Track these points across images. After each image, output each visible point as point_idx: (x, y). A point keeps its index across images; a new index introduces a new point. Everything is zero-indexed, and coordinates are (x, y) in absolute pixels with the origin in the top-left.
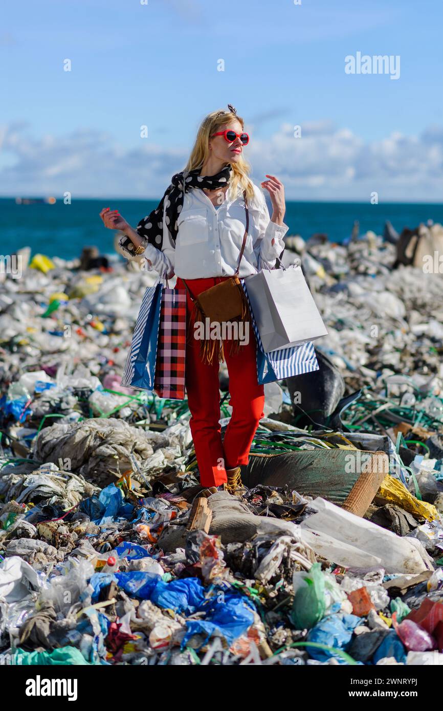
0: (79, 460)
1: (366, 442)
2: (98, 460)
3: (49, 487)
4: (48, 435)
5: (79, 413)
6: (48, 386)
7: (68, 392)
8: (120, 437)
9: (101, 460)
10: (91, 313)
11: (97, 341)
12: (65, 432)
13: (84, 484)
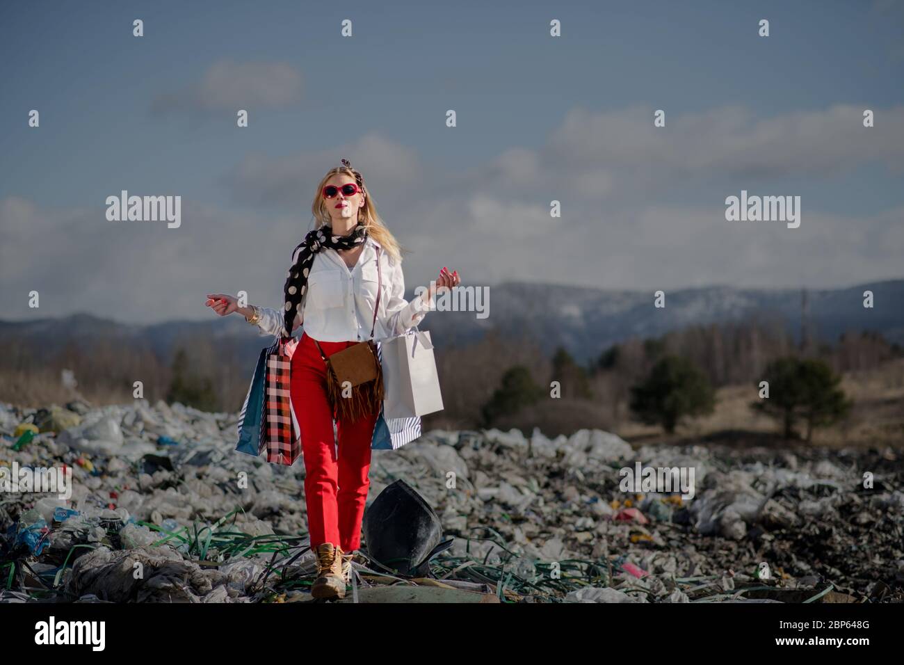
0: (125, 593)
2: (150, 593)
4: (87, 563)
5: (108, 547)
6: (68, 514)
7: (94, 523)
9: (153, 594)
10: (72, 450)
11: (88, 482)
12: (108, 561)
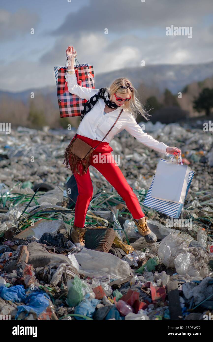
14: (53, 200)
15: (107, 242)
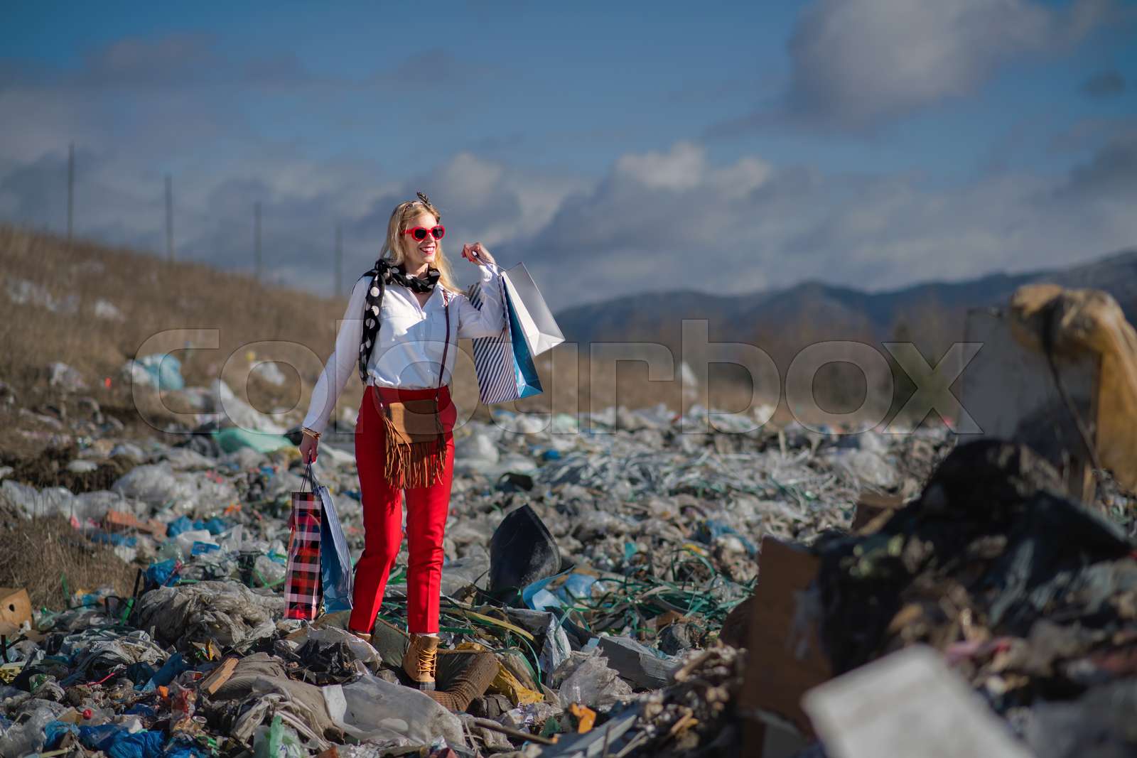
1: (529, 619)
2: (195, 628)
3: (115, 654)
5: (236, 581)
6: (208, 548)
7: (231, 556)
8: (225, 603)
9: (198, 629)
13: (164, 655)
14: (458, 582)
15: (469, 682)
